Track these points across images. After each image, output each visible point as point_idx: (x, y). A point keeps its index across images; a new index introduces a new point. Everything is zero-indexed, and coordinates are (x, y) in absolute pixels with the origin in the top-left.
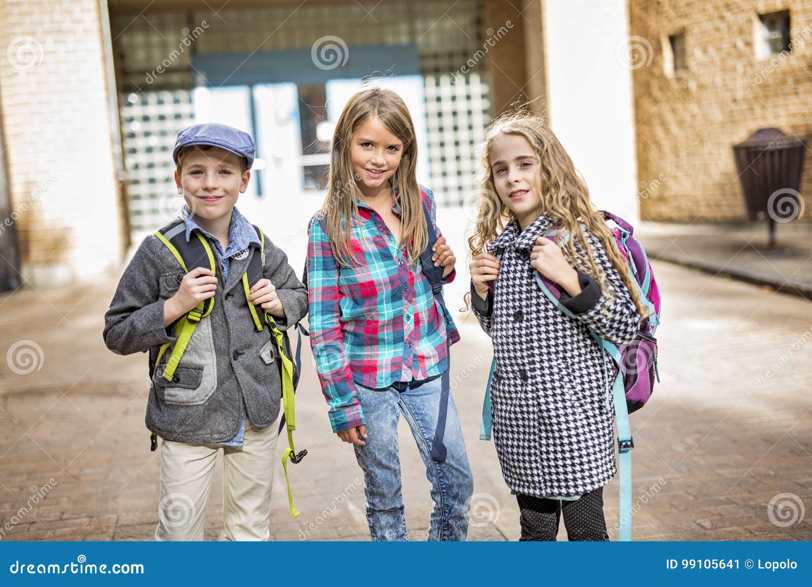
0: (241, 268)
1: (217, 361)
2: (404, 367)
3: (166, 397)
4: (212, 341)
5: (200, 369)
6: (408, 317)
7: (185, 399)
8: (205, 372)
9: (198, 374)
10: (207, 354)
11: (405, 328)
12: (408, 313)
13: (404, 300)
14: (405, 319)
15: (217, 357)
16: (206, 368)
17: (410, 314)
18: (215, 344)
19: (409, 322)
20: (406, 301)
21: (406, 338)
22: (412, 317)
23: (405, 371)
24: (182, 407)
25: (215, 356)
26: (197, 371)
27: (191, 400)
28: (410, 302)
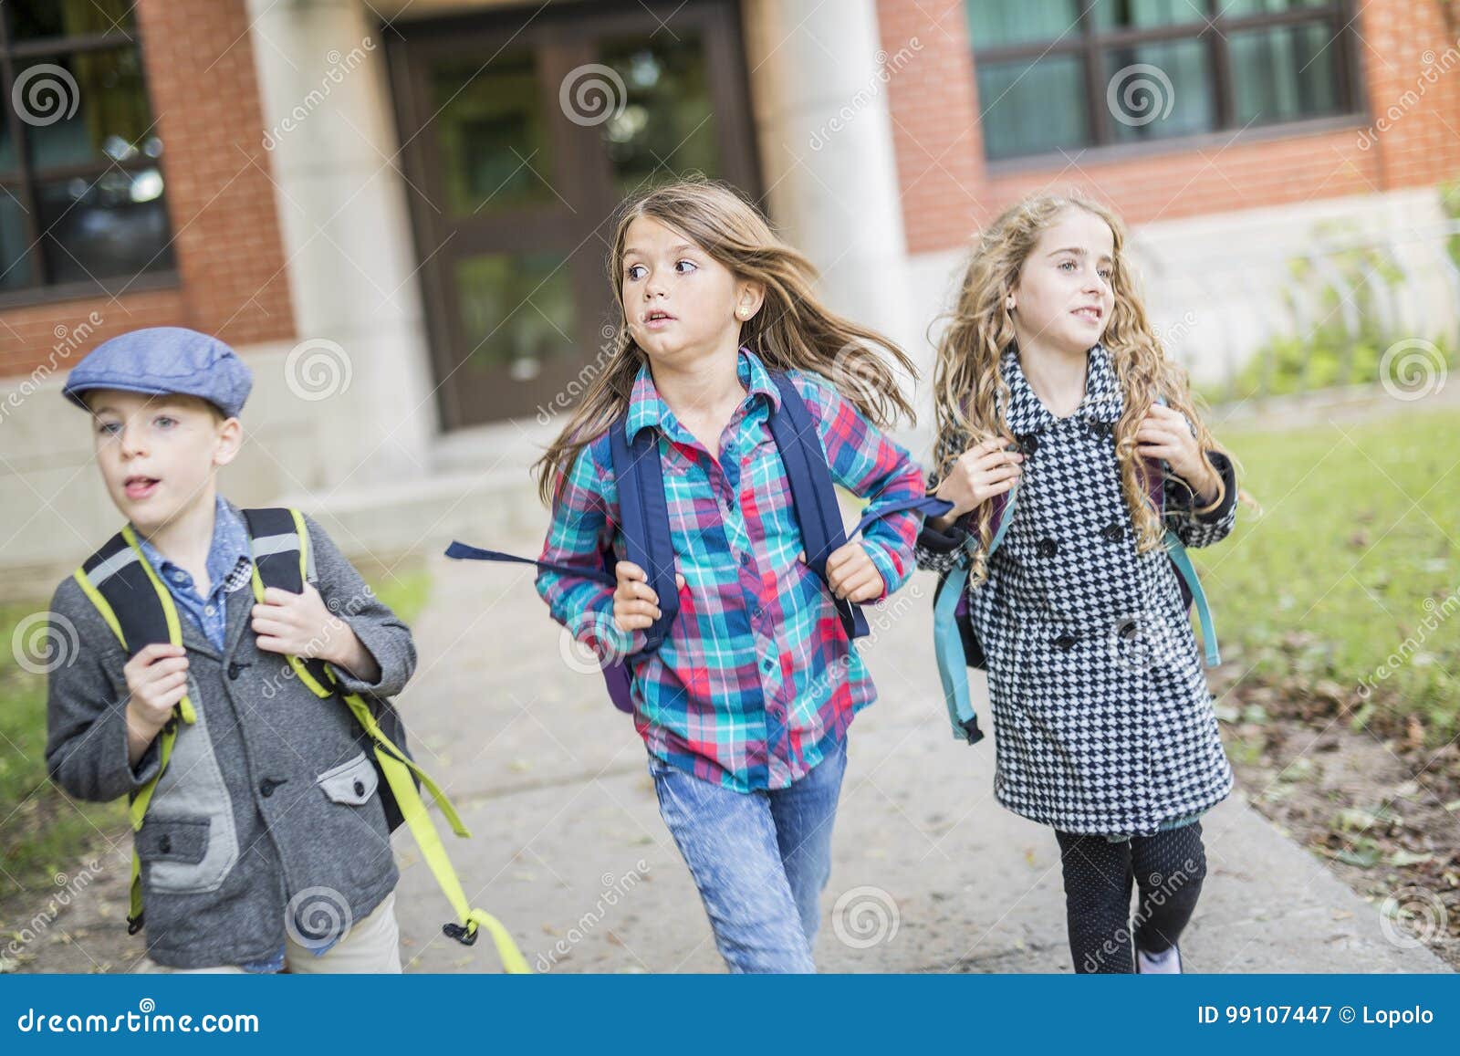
0: (241, 606)
1: (234, 806)
2: (773, 759)
3: (154, 881)
4: (217, 769)
5: (204, 822)
6: (769, 665)
7: (184, 883)
8: (213, 829)
9: (202, 832)
10: (214, 794)
11: (765, 684)
12: (767, 657)
13: (755, 633)
14: (762, 669)
15: (232, 799)
16: (214, 821)
17: (772, 660)
18: (223, 773)
19: (771, 673)
20: (761, 636)
21: (768, 703)
22: (777, 663)
23: (776, 767)
24: (183, 897)
25: (227, 798)
26: (200, 827)
27: (196, 885)
28: (770, 635)
